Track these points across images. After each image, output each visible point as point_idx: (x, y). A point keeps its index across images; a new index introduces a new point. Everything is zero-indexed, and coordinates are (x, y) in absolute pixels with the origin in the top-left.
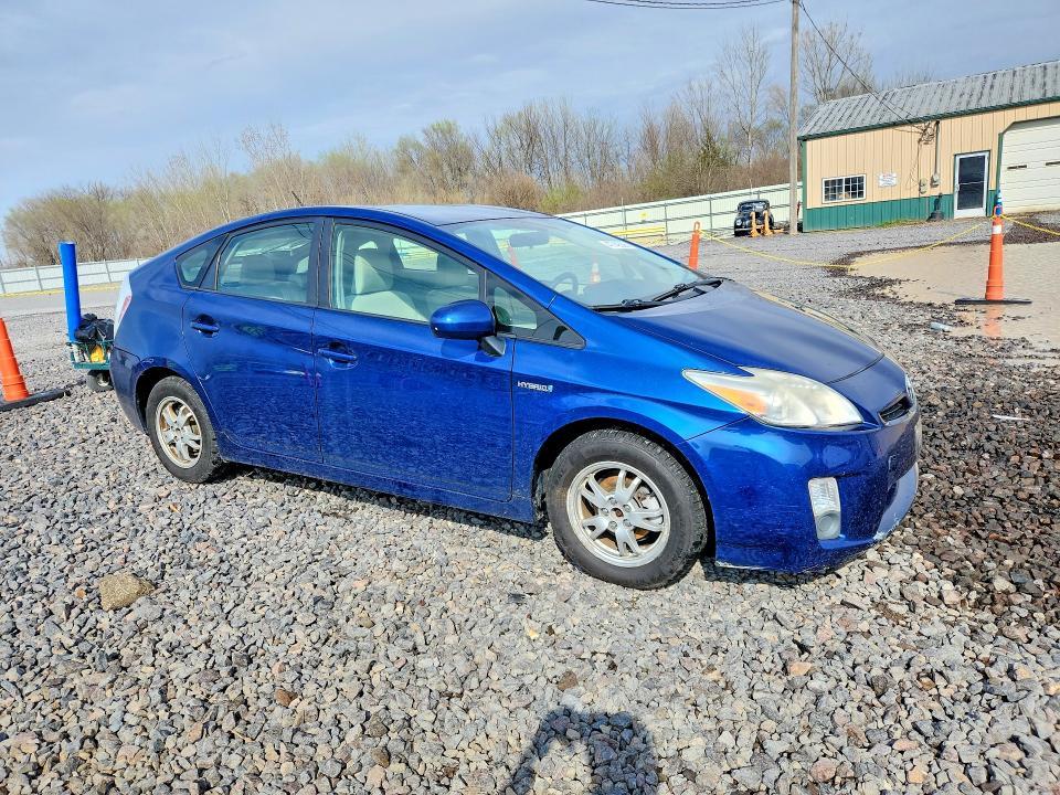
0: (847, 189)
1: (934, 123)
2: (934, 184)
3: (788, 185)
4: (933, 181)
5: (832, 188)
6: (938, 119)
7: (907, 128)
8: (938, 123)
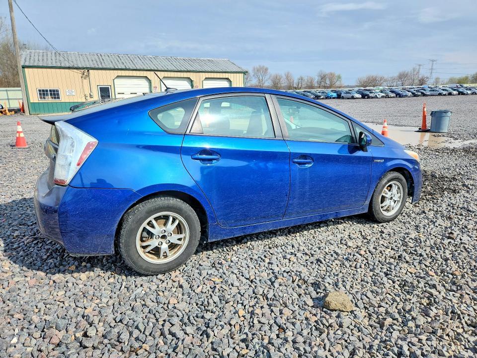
0: (51, 94)
1: (87, 71)
2: (91, 96)
3: (20, 88)
4: (90, 95)
5: (43, 93)
6: (88, 69)
7: (75, 70)
8: (88, 71)
